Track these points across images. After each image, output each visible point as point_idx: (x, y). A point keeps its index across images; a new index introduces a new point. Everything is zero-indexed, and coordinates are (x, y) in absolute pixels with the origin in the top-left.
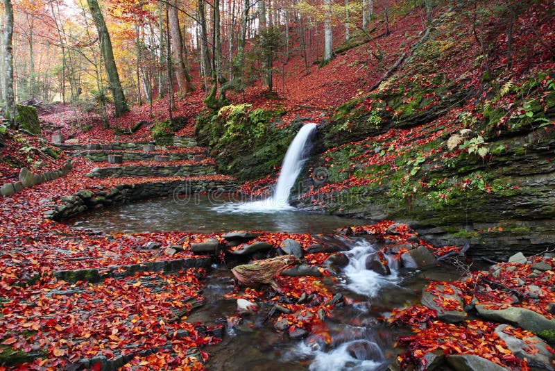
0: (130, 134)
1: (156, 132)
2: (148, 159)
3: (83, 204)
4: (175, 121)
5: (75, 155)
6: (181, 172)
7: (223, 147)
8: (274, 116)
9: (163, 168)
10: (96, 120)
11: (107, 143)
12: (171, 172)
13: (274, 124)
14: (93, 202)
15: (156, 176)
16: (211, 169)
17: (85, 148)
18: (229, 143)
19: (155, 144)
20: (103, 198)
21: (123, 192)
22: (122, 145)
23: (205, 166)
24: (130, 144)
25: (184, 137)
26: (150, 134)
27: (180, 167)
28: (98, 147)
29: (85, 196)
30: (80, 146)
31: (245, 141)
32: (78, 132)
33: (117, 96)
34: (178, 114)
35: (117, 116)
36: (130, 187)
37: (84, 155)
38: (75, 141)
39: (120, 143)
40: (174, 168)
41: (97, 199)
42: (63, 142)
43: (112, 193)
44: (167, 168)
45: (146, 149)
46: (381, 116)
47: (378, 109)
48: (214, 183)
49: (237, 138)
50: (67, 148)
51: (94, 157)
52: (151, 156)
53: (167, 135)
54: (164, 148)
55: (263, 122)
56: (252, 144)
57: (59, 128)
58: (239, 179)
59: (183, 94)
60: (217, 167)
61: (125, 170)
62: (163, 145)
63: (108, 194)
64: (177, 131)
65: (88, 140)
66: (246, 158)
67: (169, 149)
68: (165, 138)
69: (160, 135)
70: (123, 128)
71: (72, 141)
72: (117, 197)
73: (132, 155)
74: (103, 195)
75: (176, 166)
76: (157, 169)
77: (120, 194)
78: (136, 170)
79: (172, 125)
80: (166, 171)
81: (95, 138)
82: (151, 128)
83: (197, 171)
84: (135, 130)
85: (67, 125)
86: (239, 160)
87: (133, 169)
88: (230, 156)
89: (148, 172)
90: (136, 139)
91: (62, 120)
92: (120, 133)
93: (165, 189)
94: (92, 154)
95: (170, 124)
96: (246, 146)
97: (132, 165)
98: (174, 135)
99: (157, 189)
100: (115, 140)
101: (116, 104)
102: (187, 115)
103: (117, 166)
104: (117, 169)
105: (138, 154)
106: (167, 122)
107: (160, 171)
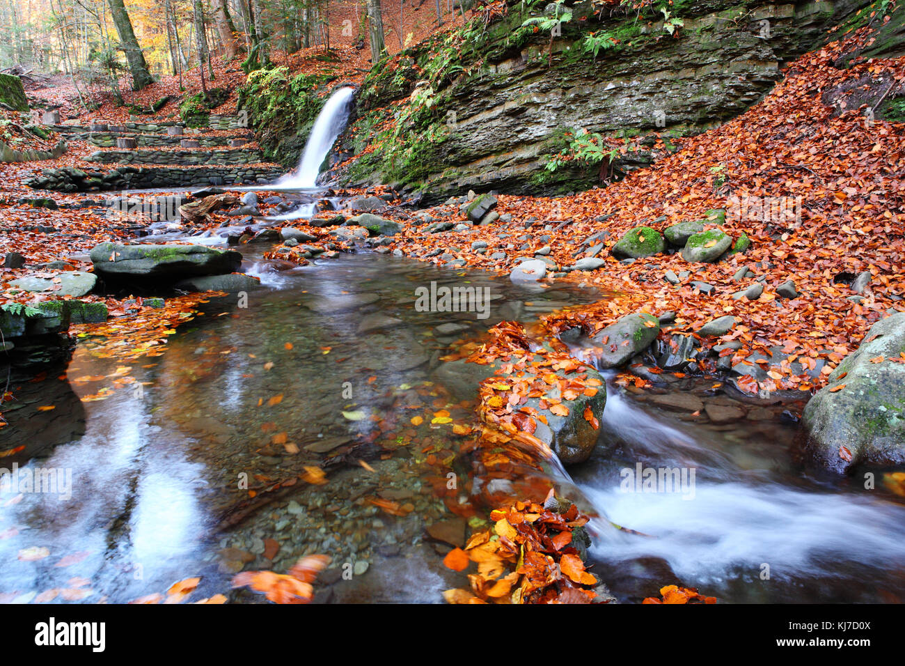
0: (151, 113)
1: (185, 109)
2: (173, 144)
3: (71, 183)
4: (212, 94)
5: (73, 139)
6: (214, 159)
7: (266, 126)
8: (318, 83)
9: (189, 154)
10: (107, 96)
11: (118, 123)
12: (200, 159)
13: (317, 92)
14: (86, 184)
15: (180, 163)
16: (254, 155)
17: (88, 129)
18: (272, 119)
19: (184, 126)
20: (99, 180)
21: (126, 175)
22: (140, 127)
23: (245, 152)
24: (151, 126)
25: (222, 116)
26: (179, 112)
27: (212, 153)
28: (105, 128)
29: (74, 174)
30: (82, 128)
31: (287, 117)
32: (82, 113)
33: (134, 60)
34: (216, 85)
35: (136, 89)
36: (136, 171)
37: (85, 138)
38: (76, 123)
39: (137, 125)
40: (204, 155)
41: (92, 180)
42: (58, 122)
43: (111, 175)
44: (194, 155)
45: (171, 133)
46: (406, 76)
47: (404, 67)
48: (252, 172)
49: (279, 113)
50: (63, 129)
51: (99, 141)
52: (176, 141)
53: (200, 114)
54: (196, 131)
55: (305, 90)
56: (295, 119)
57: (57, 107)
58: (285, 166)
59: (229, 58)
60: (261, 154)
61: (138, 155)
62: (194, 127)
63: (105, 177)
64: (214, 108)
65: (92, 120)
66: (291, 139)
67: (203, 132)
68: (198, 117)
69: (190, 114)
70: (142, 105)
71: (71, 122)
72: (118, 181)
73: (150, 139)
74: (100, 177)
75: (208, 152)
76: (181, 156)
77: (123, 178)
78: (152, 156)
79: (207, 100)
80: (194, 159)
81: (104, 119)
82: (180, 104)
83: (234, 158)
84: (159, 108)
85: (68, 103)
86: (283, 141)
87: (148, 154)
88: (274, 137)
89: (168, 158)
90: (160, 119)
91: (61, 96)
92: (138, 111)
93: (187, 177)
94: (95, 137)
95: (204, 98)
96: (289, 124)
97: (146, 150)
98: (209, 113)
99: (175, 177)
100: (131, 120)
101: (132, 71)
102: (229, 87)
103: (127, 150)
104: (125, 154)
105: (160, 138)
106: (201, 96)
107: (185, 158)
